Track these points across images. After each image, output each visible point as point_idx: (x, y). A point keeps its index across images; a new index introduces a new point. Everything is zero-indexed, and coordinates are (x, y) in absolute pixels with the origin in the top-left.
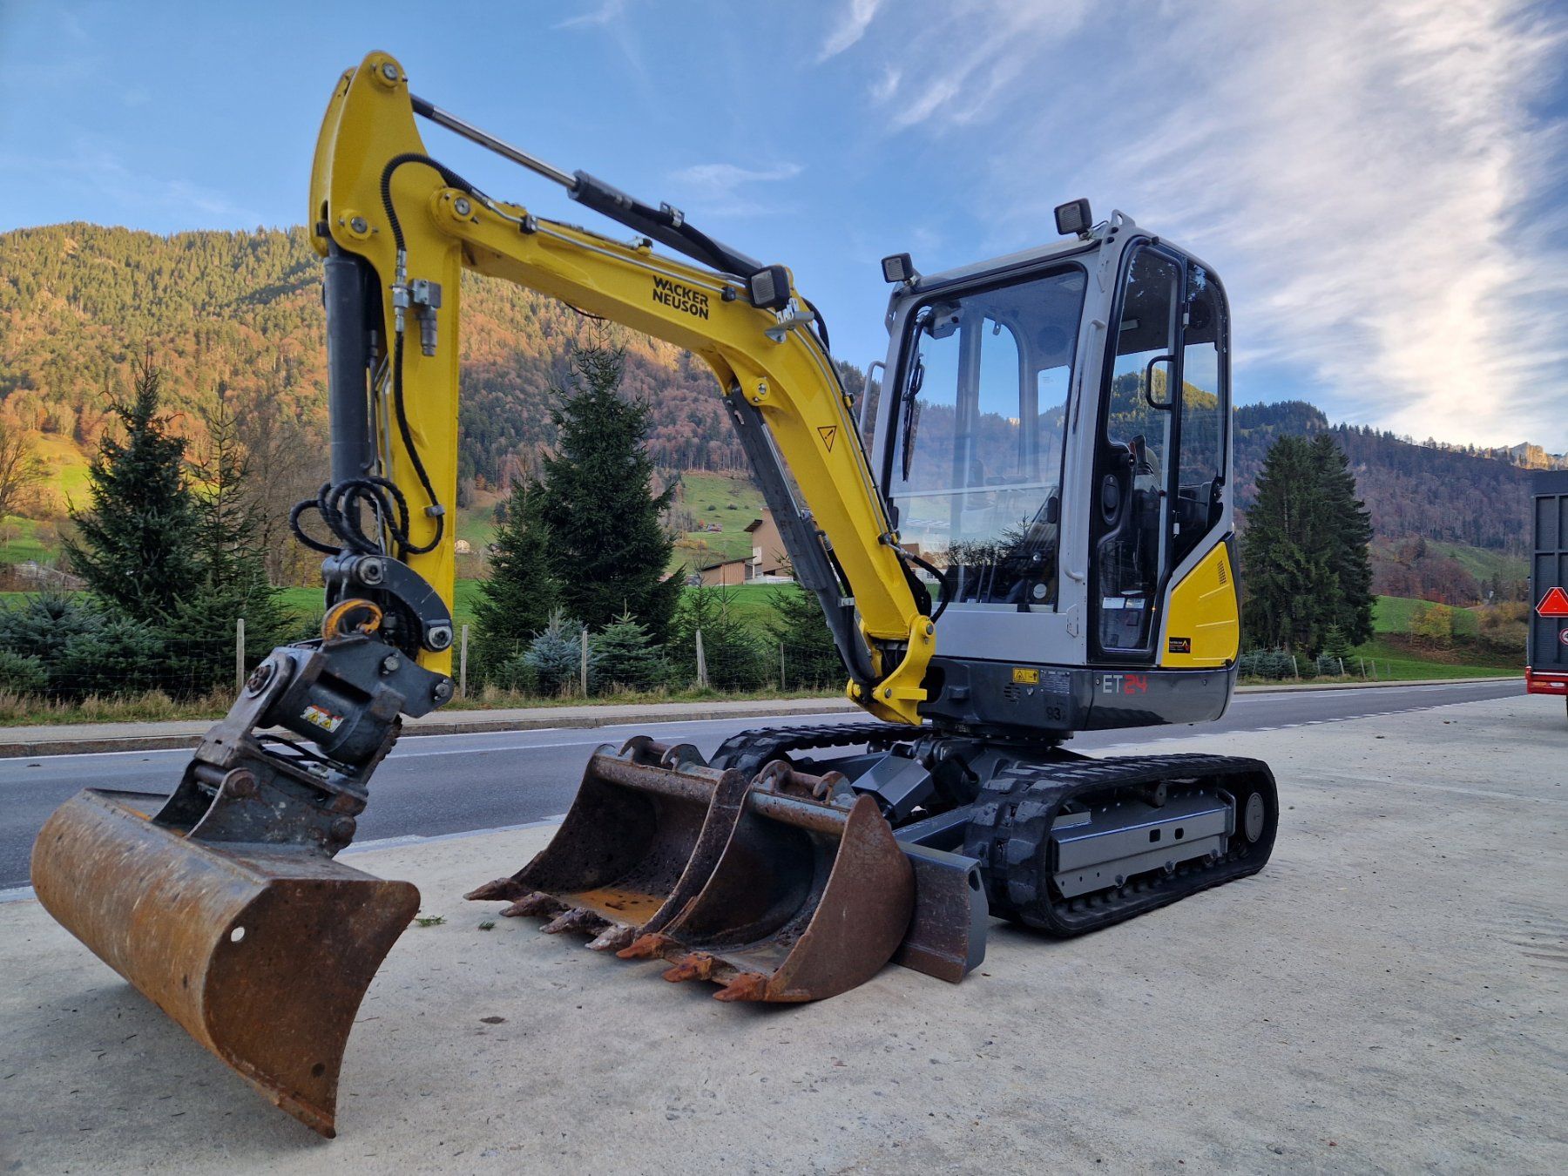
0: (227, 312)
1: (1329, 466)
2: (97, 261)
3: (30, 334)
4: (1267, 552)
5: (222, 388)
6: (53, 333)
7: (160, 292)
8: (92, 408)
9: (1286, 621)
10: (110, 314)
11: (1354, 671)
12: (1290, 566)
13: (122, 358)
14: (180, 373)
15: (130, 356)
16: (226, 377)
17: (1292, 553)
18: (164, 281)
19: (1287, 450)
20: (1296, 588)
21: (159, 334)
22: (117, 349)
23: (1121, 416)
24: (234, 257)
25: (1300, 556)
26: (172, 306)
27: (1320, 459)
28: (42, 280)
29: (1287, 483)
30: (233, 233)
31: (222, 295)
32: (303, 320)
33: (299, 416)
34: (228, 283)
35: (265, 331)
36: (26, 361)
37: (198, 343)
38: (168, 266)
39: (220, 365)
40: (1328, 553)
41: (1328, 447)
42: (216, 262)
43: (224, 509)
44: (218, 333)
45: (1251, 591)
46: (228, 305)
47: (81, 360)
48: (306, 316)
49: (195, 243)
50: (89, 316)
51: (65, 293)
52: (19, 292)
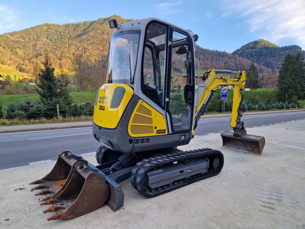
0: (73, 39)
1: (299, 60)
2: (51, 31)
3: (40, 45)
4: (283, 80)
5: (73, 54)
6: (44, 45)
7: (62, 36)
8: (52, 59)
9: (287, 95)
10: (54, 41)
11: (299, 107)
12: (289, 83)
13: (56, 49)
14: (66, 52)
15: (58, 49)
16: (74, 52)
17: (289, 80)
18: (62, 34)
19: (289, 57)
20: (289, 88)
21: (62, 44)
22: (55, 48)
23: (253, 50)
24: (74, 28)
25: (291, 81)
26: (64, 39)
27: (298, 59)
28: (42, 35)
29: (289, 65)
30: (73, 23)
31: (72, 36)
32: (87, 40)
33: (87, 59)
34: (73, 33)
35: (80, 42)
36: (40, 50)
37: (69, 46)
38: (63, 31)
39: (73, 50)
40: (298, 80)
41: (299, 56)
42: (71, 30)
43: (62, 81)
44: (72, 44)
45: (279, 89)
46: (74, 38)
47: (49, 50)
48: (87, 39)
49: (67, 26)
50: (50, 41)
51: (45, 37)
52: (38, 38)
